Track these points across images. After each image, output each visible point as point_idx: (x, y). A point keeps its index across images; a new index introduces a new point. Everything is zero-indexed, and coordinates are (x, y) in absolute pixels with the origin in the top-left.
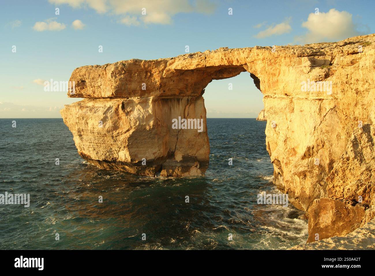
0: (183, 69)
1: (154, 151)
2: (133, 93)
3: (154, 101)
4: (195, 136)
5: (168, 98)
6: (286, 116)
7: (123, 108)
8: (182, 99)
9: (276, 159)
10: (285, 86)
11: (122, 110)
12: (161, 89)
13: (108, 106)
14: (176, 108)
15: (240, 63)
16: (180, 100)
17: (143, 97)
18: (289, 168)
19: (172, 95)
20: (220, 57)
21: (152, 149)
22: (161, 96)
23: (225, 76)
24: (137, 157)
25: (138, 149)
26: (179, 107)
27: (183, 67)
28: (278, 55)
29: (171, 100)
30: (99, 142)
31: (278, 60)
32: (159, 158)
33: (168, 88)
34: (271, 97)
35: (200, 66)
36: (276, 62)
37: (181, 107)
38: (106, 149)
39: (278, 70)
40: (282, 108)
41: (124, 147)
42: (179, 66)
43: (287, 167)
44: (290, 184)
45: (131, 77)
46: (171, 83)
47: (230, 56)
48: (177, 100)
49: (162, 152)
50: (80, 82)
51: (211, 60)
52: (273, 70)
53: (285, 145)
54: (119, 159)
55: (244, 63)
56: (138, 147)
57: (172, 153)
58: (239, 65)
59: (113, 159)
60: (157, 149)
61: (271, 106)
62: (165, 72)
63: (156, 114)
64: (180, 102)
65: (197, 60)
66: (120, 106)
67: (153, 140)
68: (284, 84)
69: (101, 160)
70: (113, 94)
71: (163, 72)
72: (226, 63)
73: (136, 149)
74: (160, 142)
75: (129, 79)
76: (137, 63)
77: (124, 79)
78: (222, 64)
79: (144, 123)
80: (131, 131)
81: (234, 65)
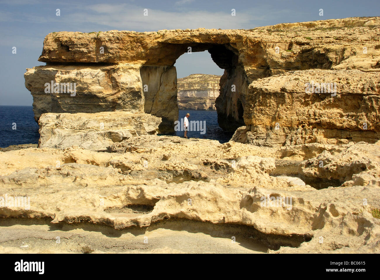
0: (173, 43)
4: (168, 99)
8: (159, 67)
12: (146, 58)
14: (153, 76)
16: (158, 69)
19: (153, 64)
22: (146, 63)
26: (156, 73)
27: (173, 41)
29: (150, 68)
37: (158, 74)
42: (168, 41)
48: (155, 68)
55: (227, 43)
62: (152, 44)
75: (121, 47)
76: (130, 35)
77: (117, 47)
78: (208, 42)
79: (132, 86)
80: (121, 93)
81: (219, 43)
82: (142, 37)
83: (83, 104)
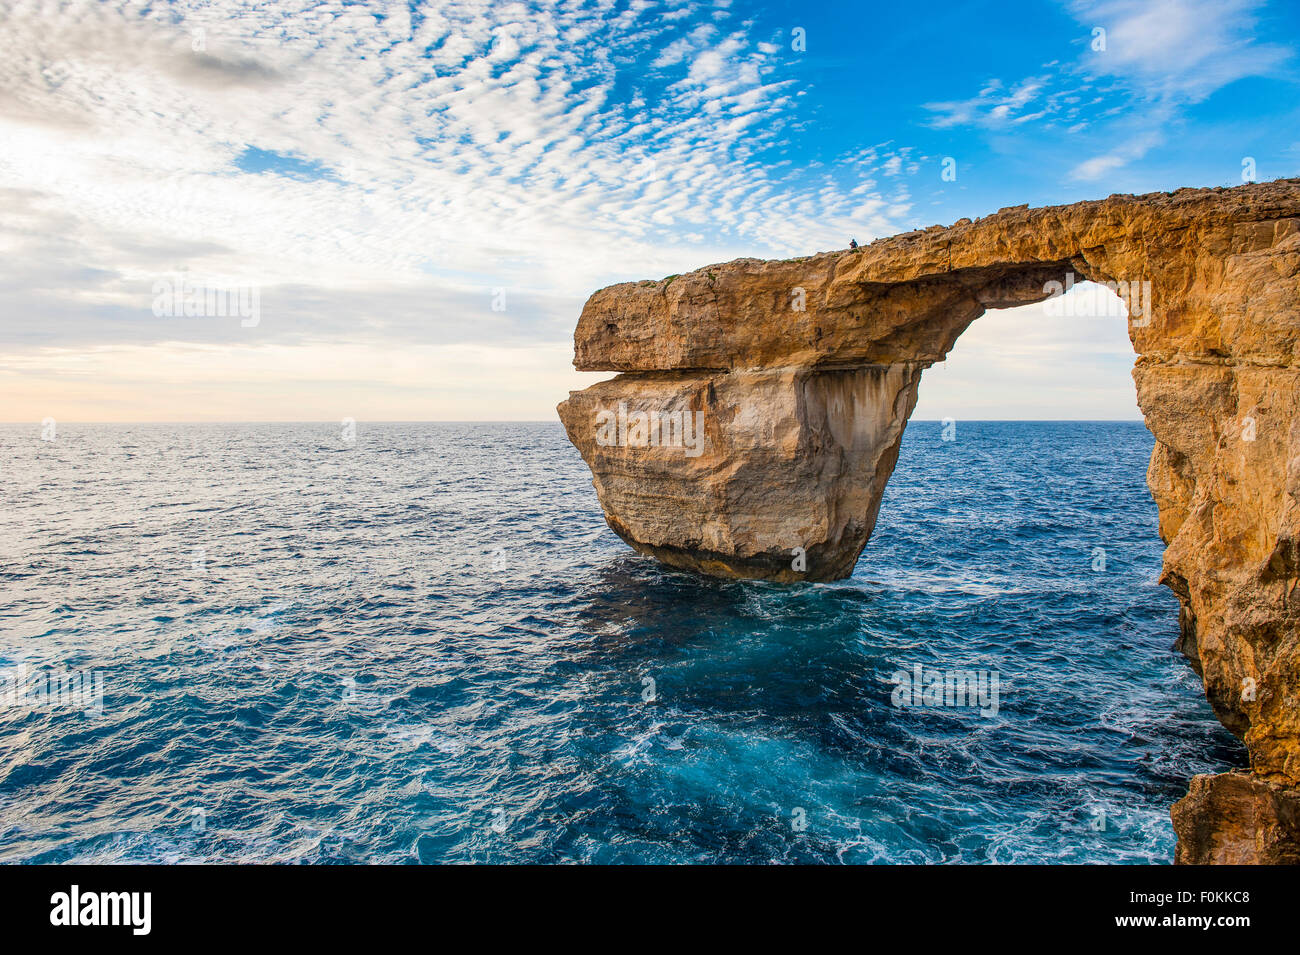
0: (883, 280)
1: (802, 524)
2: (741, 353)
3: (801, 380)
5: (845, 367)
6: (1215, 427)
7: (713, 398)
8: (886, 373)
9: (1172, 573)
10: (1210, 322)
11: (711, 403)
12: (820, 343)
13: (673, 394)
14: (868, 400)
15: (1061, 253)
16: (882, 376)
17: (768, 366)
18: (1216, 606)
19: (854, 360)
20: (996, 237)
21: (796, 519)
22: (823, 362)
23: (1022, 295)
24: (752, 541)
25: (754, 518)
26: (877, 395)
27: (884, 274)
28: (1186, 217)
29: (852, 373)
30: (650, 494)
31: (1185, 238)
32: (818, 544)
33: (840, 341)
34: (1162, 362)
35: (933, 271)
36: (1178, 241)
37: (883, 393)
38: (670, 516)
39: (1186, 270)
40: (1200, 398)
41: (717, 511)
42: (870, 275)
43: (1208, 602)
44: (1219, 662)
45: (734, 312)
46: (852, 323)
47: (1028, 232)
48: (872, 374)
49: (826, 527)
50: (603, 329)
51: (966, 248)
52: (1170, 271)
53: (1204, 526)
54: (705, 545)
55: (1073, 254)
56: (754, 513)
57: (857, 530)
58: (1055, 259)
59: (687, 542)
60: (811, 518)
61: (1161, 392)
62: (829, 292)
63: (806, 415)
64: (882, 380)
65: (923, 253)
66: (705, 393)
67: (799, 493)
68: (1206, 316)
69: (656, 543)
70: (683, 362)
71: (824, 292)
72: (1013, 256)
73: (748, 517)
74: (820, 499)
75: (727, 315)
76: (750, 271)
77: (713, 316)
78: (1003, 259)
79: (772, 443)
80: (735, 466)
81: (1043, 259)
82: (789, 272)
83: (648, 497)
